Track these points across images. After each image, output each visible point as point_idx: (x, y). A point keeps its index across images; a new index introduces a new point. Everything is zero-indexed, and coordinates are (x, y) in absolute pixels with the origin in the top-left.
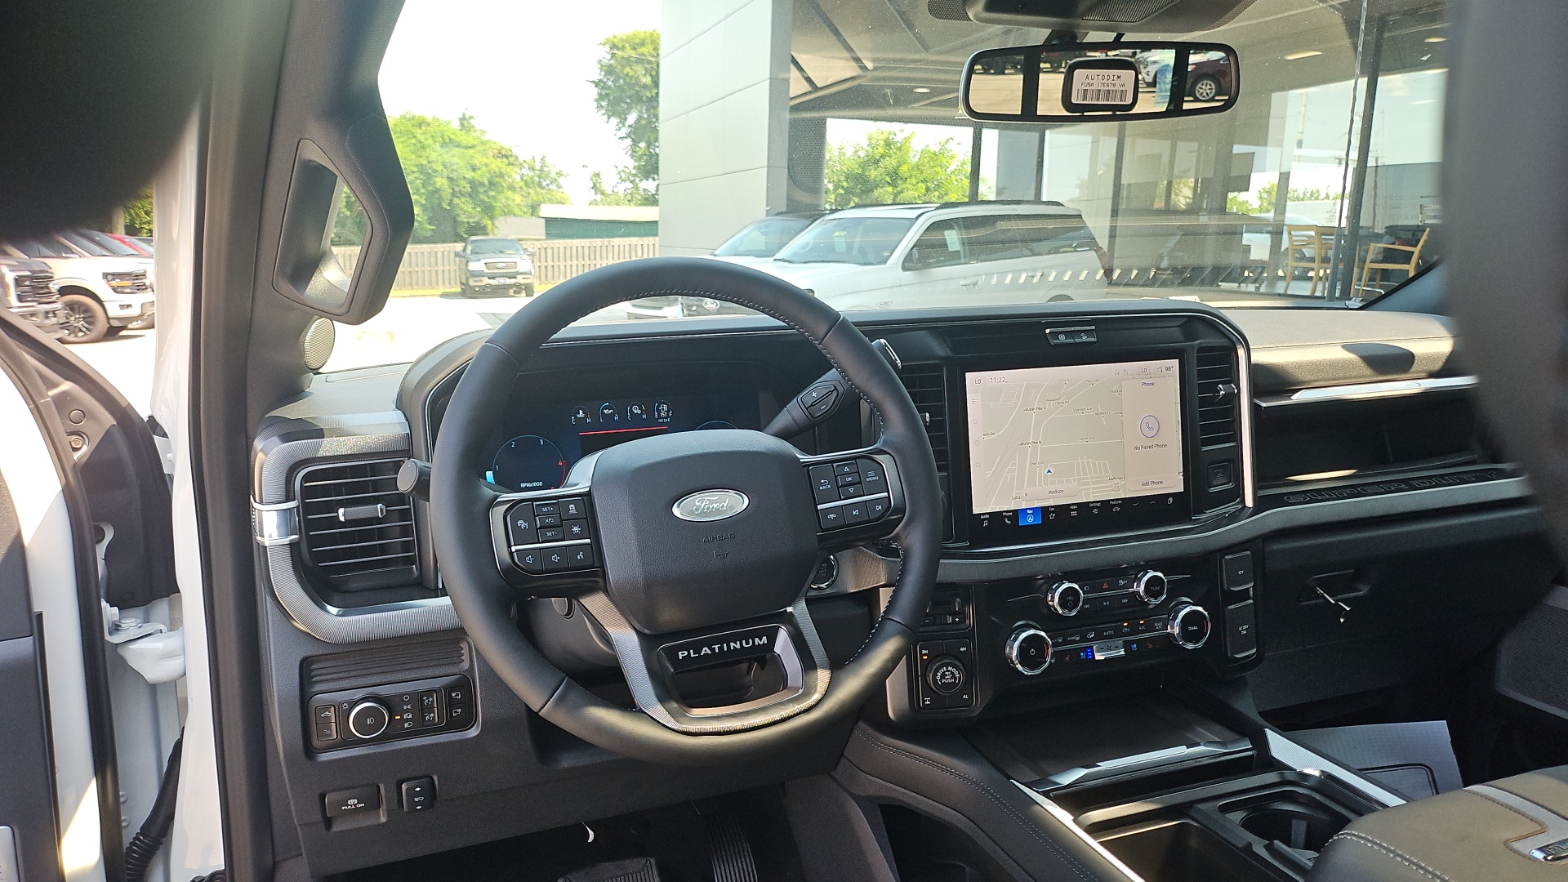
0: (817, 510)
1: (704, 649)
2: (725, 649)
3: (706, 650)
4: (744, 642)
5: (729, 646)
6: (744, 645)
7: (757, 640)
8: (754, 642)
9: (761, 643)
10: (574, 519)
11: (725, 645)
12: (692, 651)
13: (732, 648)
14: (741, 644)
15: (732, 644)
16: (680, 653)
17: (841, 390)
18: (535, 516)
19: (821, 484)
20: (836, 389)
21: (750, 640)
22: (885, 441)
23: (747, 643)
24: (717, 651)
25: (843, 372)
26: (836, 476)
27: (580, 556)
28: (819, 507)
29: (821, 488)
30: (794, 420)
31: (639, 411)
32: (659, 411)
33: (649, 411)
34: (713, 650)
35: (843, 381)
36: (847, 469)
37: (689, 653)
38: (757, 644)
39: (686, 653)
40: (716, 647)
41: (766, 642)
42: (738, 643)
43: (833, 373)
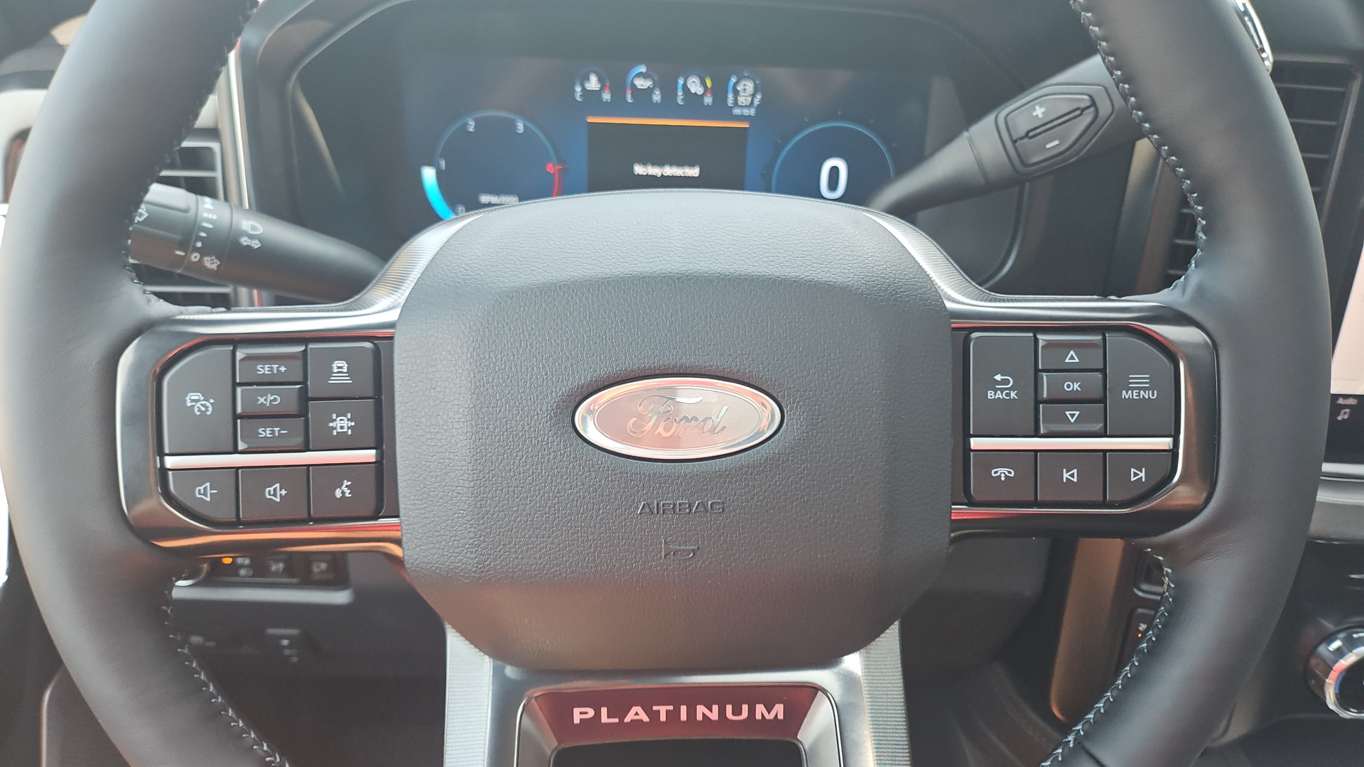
0: (967, 449)
1: (635, 709)
2: (684, 717)
3: (637, 713)
4: (729, 708)
5: (692, 713)
6: (729, 714)
7: (760, 709)
8: (752, 711)
9: (770, 717)
10: (340, 398)
11: (684, 709)
12: (604, 711)
13: (699, 717)
14: (722, 712)
15: (701, 710)
16: (576, 711)
17: (1105, 109)
18: (235, 385)
19: (993, 385)
20: (1093, 104)
21: (745, 708)
22: (1200, 291)
23: (737, 711)
24: (663, 718)
25: (1119, 65)
26: (1037, 370)
27: (343, 490)
28: (976, 443)
29: (991, 395)
30: (979, 163)
31: (700, 91)
32: (736, 93)
33: (719, 91)
34: (654, 715)
35: (1113, 90)
36: (1072, 358)
37: (598, 714)
38: (758, 717)
39: (591, 713)
40: (663, 710)
41: (781, 717)
42: (715, 708)
43: (1093, 67)
